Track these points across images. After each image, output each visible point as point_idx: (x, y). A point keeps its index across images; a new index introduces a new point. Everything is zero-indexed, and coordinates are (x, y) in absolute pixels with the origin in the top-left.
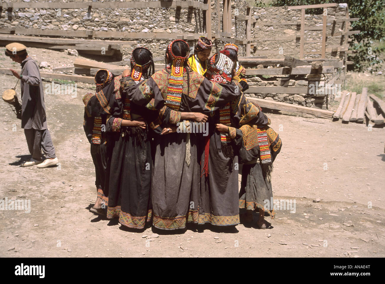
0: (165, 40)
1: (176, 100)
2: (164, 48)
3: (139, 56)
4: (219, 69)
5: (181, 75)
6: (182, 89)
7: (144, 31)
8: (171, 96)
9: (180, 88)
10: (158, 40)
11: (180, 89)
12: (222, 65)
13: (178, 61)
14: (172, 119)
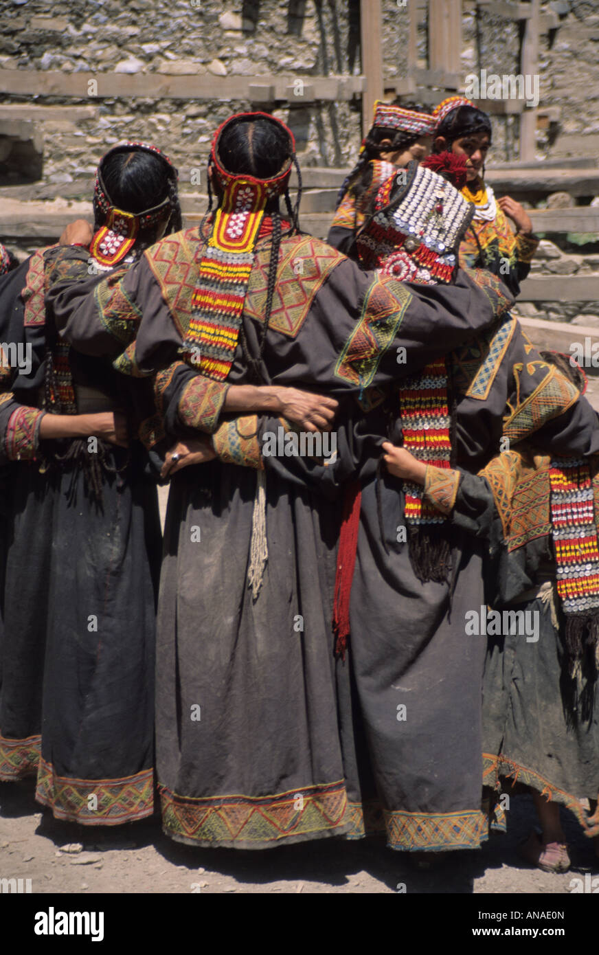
0: (205, 103)
1: (221, 339)
2: (200, 133)
3: (123, 178)
4: (403, 231)
5: (245, 246)
6: (241, 300)
7: (123, 66)
8: (203, 324)
9: (236, 293)
10: (179, 104)
11: (238, 299)
12: (417, 214)
13: (241, 192)
14: (186, 405)
